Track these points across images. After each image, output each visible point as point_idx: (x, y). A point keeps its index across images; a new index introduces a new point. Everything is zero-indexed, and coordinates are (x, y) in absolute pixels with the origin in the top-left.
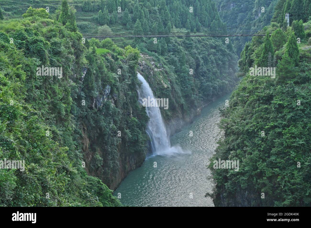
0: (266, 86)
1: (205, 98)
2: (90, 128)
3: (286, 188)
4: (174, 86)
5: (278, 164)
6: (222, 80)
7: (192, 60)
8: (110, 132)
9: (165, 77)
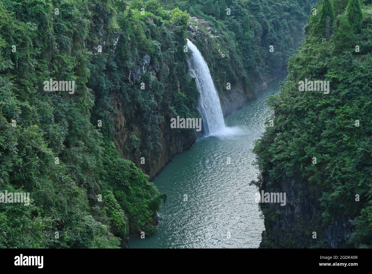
0: (321, 57)
1: (273, 70)
2: (126, 104)
3: (336, 177)
4: (234, 55)
5: (328, 149)
6: (295, 49)
7: (258, 25)
8: (149, 109)
9: (223, 46)
